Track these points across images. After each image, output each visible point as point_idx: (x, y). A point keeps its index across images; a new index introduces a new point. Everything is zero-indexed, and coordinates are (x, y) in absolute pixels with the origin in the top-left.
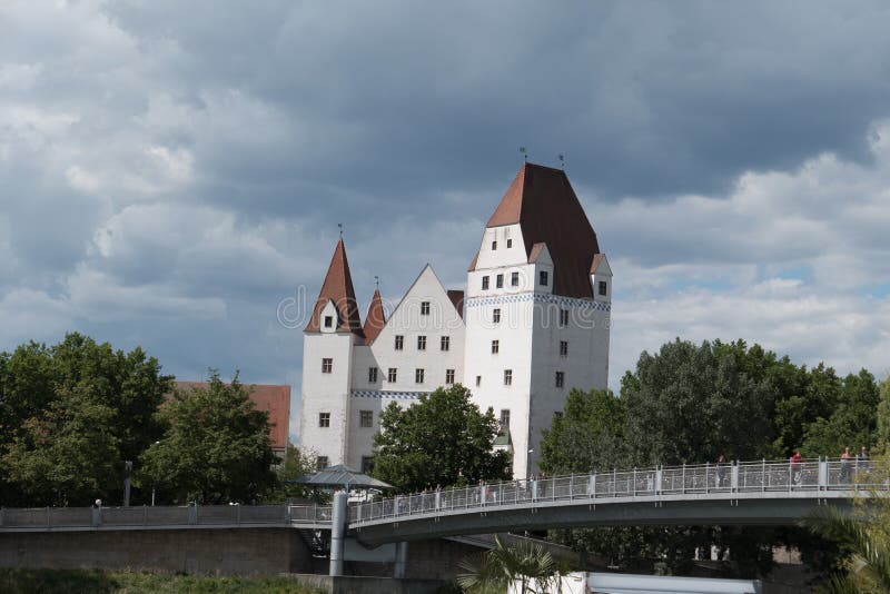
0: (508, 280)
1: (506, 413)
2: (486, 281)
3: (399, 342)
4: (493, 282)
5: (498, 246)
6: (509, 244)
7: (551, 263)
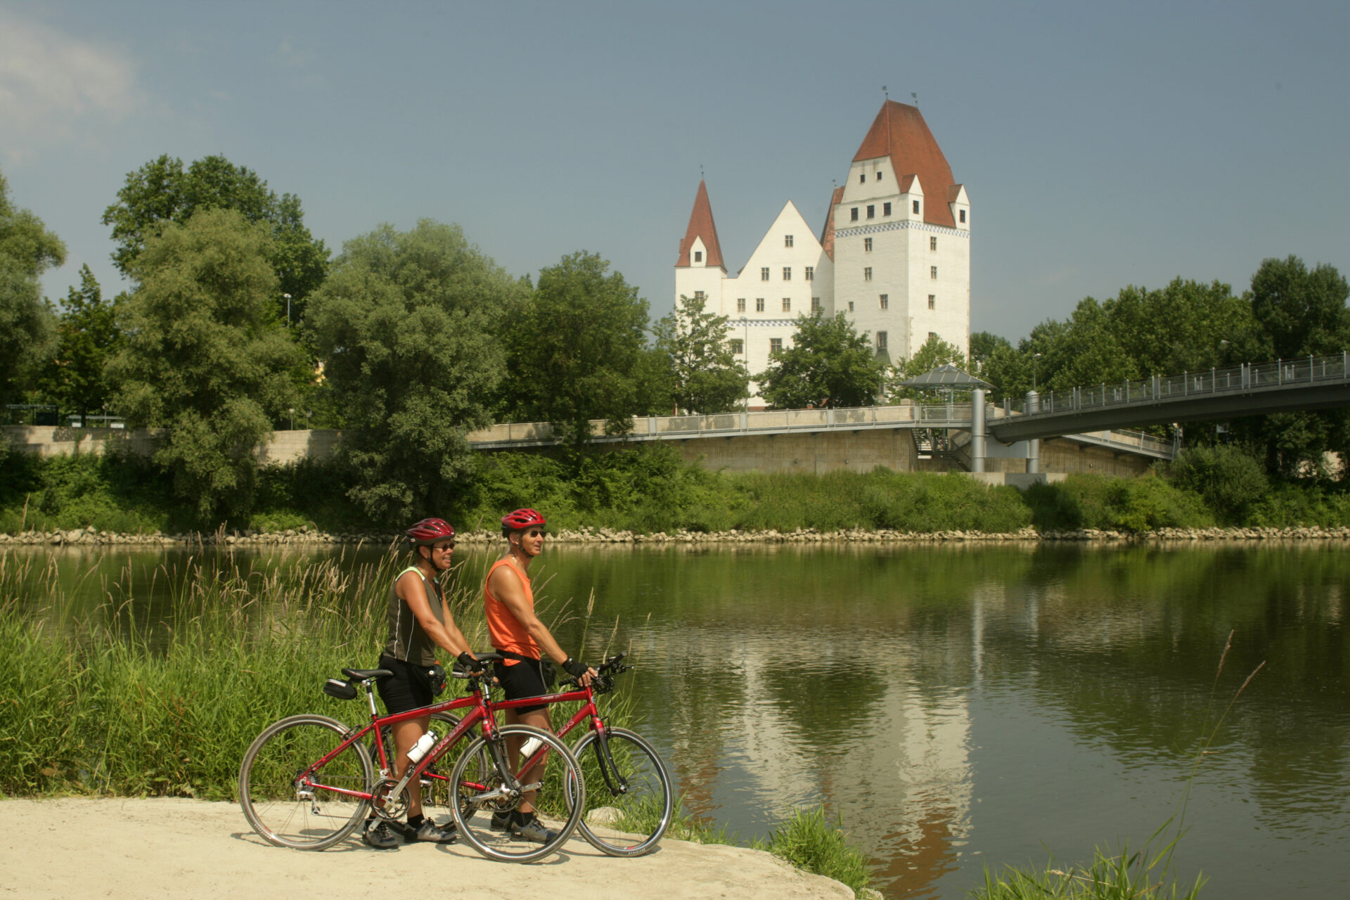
0: (879, 210)
1: (882, 336)
2: (855, 213)
3: (765, 274)
4: (863, 212)
5: (866, 178)
6: (879, 176)
7: (922, 193)
